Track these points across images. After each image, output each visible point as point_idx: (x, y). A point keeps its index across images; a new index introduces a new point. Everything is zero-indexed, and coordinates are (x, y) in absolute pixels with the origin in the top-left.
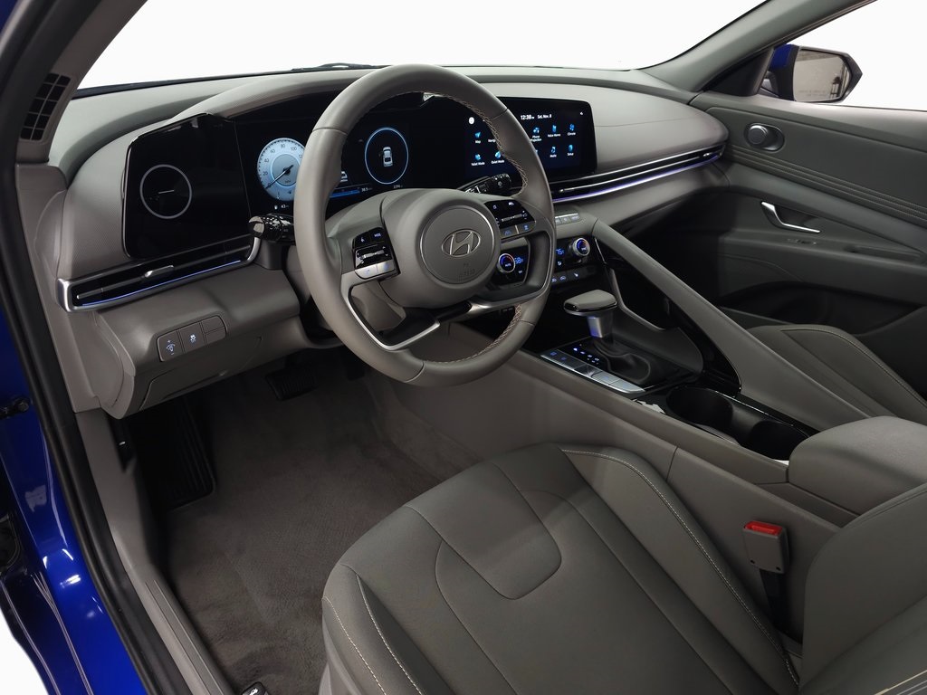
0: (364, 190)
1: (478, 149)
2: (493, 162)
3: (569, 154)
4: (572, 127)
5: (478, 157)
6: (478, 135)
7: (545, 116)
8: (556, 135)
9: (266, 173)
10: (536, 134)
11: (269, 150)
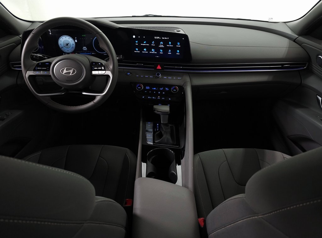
0: (93, 53)
1: (137, 47)
2: (143, 52)
3: (177, 54)
4: (179, 44)
5: (137, 49)
6: (137, 42)
7: (165, 38)
8: (170, 46)
9: (61, 44)
10: (162, 44)
11: (62, 38)
